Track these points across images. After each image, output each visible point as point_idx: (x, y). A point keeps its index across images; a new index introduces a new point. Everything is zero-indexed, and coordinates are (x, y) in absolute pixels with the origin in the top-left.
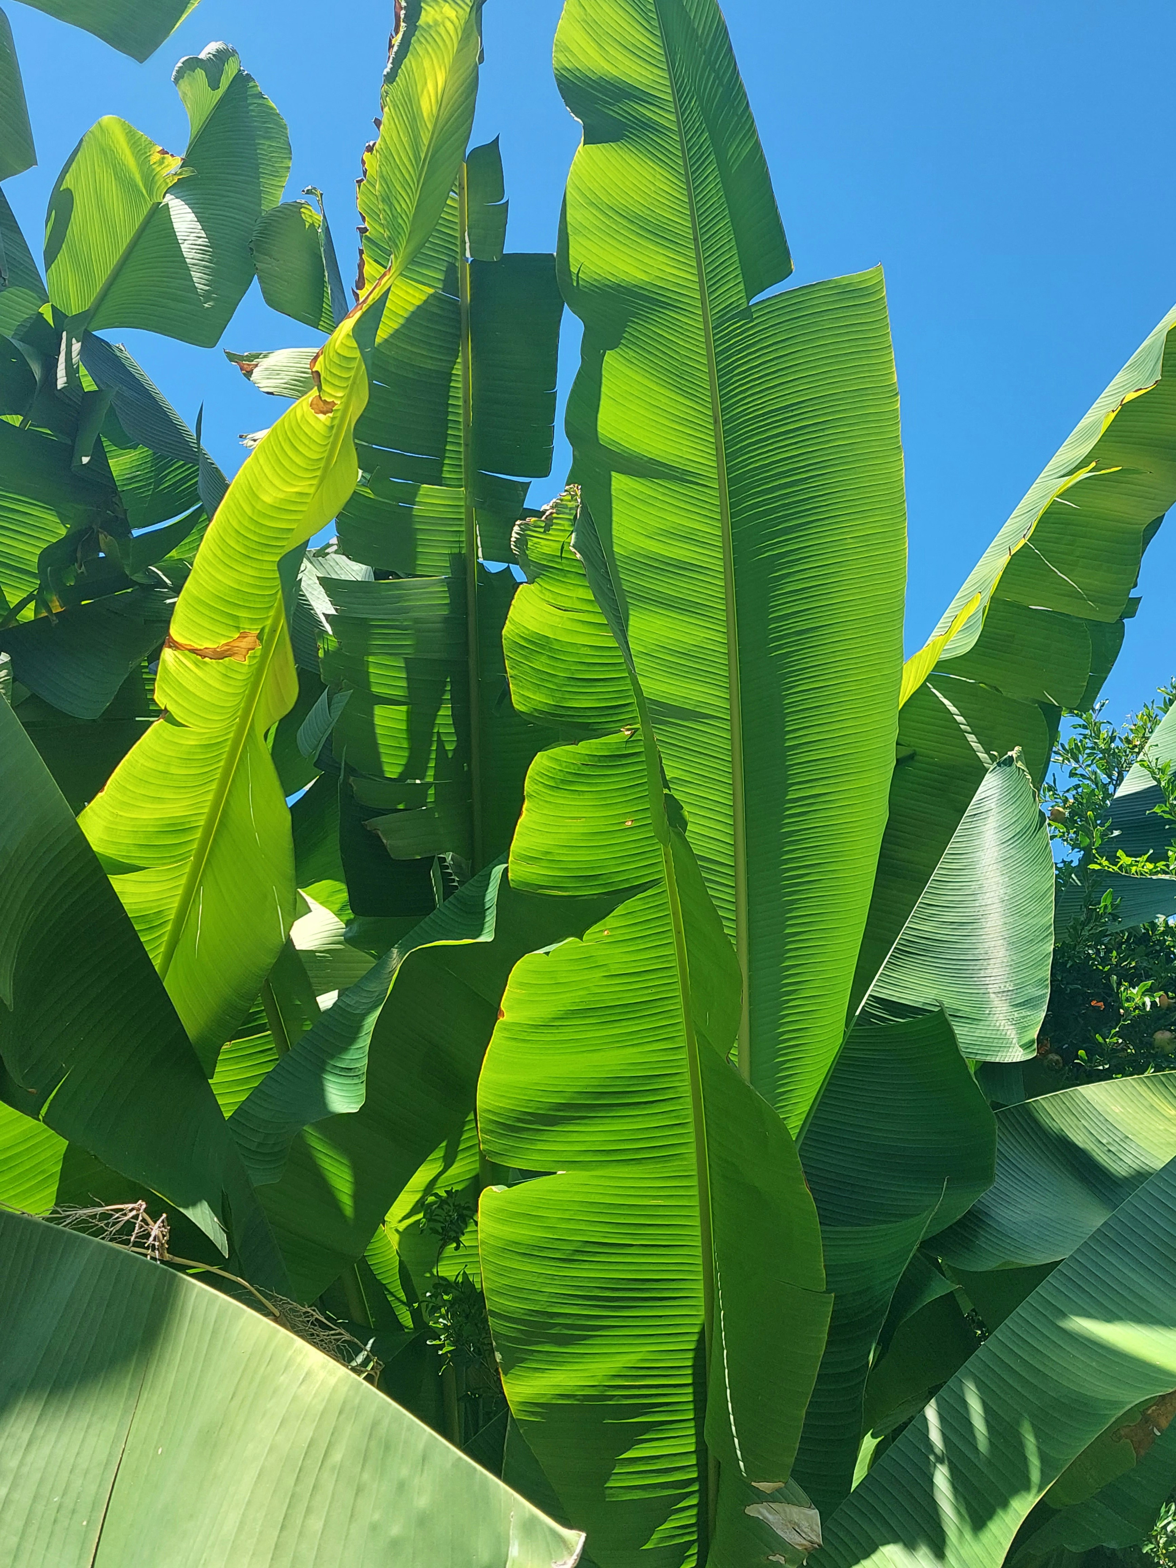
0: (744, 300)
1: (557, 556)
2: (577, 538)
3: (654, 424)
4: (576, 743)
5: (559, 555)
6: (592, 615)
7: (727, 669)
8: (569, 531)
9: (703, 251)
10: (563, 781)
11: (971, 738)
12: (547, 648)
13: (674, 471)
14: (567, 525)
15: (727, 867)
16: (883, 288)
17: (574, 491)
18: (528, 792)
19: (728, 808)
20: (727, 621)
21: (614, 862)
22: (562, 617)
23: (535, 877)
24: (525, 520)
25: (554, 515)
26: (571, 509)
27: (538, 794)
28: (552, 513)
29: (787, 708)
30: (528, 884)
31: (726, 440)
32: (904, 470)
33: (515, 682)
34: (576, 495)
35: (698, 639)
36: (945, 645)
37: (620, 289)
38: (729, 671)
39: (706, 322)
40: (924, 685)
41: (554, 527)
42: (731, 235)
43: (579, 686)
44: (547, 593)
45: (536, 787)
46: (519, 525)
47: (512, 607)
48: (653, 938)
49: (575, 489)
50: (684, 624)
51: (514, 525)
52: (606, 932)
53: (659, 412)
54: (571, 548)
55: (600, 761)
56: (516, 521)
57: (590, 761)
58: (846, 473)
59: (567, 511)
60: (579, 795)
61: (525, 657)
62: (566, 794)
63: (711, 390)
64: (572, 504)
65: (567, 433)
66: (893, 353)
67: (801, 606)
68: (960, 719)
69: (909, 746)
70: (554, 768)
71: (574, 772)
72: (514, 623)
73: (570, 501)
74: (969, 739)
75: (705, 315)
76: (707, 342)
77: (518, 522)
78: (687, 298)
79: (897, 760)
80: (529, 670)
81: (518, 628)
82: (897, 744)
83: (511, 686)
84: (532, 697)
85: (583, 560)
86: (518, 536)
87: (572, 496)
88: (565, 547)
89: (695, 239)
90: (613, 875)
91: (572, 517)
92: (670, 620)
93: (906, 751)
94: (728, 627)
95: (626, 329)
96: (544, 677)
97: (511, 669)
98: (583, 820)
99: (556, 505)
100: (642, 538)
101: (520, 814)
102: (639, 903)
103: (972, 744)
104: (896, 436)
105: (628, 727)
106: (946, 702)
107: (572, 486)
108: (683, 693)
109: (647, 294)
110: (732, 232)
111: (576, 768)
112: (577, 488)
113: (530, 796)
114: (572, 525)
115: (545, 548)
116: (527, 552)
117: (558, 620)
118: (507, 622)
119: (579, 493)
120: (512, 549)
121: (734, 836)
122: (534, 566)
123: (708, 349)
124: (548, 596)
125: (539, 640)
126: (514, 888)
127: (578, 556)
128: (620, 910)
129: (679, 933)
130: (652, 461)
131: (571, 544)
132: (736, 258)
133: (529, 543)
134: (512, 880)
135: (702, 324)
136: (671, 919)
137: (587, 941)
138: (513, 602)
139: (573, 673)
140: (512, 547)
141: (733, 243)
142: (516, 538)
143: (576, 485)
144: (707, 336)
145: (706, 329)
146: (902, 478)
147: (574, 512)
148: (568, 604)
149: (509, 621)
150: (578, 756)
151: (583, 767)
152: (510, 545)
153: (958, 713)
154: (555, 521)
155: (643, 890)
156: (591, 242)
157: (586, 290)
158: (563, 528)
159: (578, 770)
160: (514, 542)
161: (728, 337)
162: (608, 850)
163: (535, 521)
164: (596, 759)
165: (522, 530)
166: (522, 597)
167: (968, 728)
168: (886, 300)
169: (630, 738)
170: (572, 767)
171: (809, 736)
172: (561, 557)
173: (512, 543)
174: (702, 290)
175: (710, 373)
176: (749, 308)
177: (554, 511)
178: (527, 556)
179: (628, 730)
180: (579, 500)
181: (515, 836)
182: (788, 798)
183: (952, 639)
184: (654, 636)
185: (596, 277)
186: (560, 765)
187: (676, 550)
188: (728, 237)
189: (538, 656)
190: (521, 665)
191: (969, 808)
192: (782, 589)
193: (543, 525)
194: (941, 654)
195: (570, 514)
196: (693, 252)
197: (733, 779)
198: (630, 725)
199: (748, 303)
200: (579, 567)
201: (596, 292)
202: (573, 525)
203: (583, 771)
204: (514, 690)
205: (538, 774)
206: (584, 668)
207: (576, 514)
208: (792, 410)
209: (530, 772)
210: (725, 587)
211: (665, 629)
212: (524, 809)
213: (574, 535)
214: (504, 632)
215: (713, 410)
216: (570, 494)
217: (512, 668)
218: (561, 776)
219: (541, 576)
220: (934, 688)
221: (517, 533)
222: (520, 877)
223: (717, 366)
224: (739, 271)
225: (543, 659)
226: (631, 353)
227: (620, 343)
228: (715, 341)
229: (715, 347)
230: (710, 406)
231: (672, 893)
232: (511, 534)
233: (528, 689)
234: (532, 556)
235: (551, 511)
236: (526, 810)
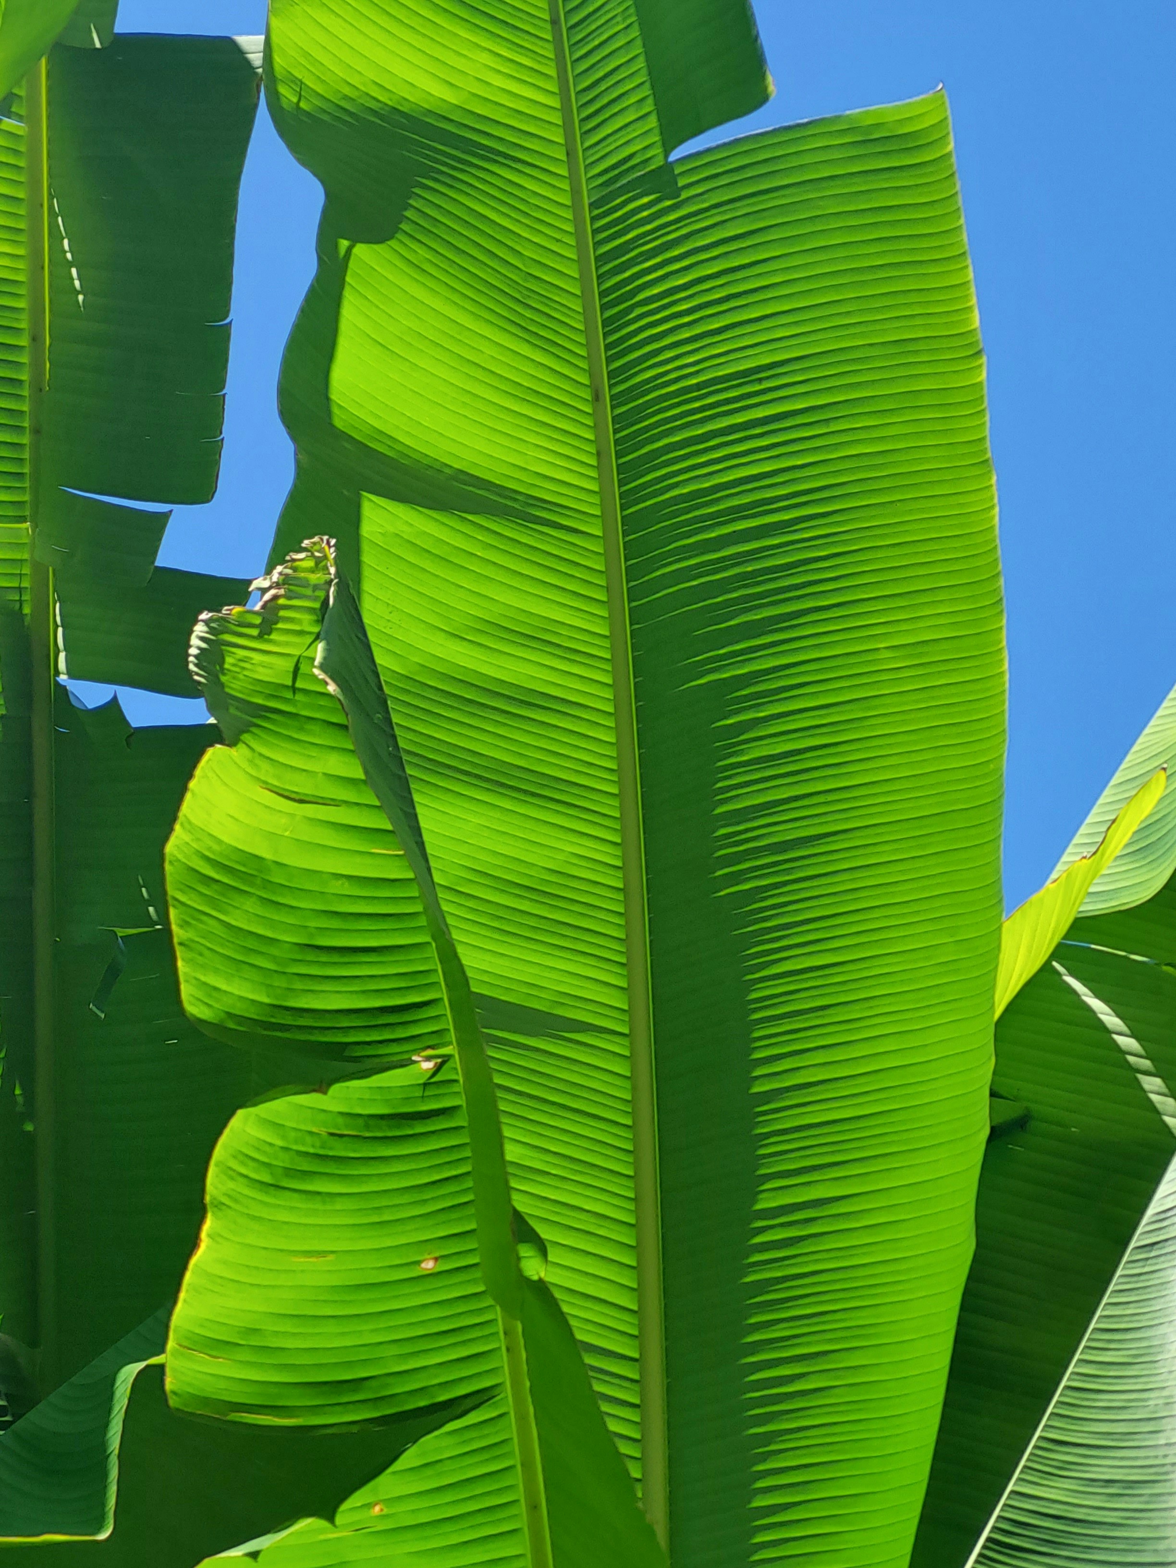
0: (658, 150)
1: (287, 687)
2: (328, 651)
3: (467, 399)
4: (322, 1087)
5: (290, 683)
6: (355, 810)
7: (622, 922)
8: (310, 633)
9: (570, 47)
10: (289, 1172)
11: (1152, 1084)
12: (258, 881)
13: (506, 497)
14: (307, 623)
15: (624, 1362)
16: (948, 134)
17: (321, 550)
18: (214, 1198)
19: (624, 1229)
20: (620, 819)
21: (395, 1350)
22: (292, 816)
23: (222, 1385)
24: (220, 611)
25: (282, 601)
26: (316, 587)
27: (236, 1201)
28: (275, 597)
29: (755, 1010)
30: (206, 1401)
31: (618, 436)
32: (997, 510)
33: (190, 955)
34: (325, 557)
35: (560, 857)
36: (1090, 884)
37: (397, 117)
38: (627, 927)
39: (575, 192)
40: (1046, 967)
41: (280, 626)
42: (630, 16)
43: (325, 964)
44: (265, 766)
45: (231, 1185)
46: (207, 622)
47: (188, 796)
48: (480, 1519)
49: (324, 545)
50: (529, 825)
51: (196, 621)
52: (377, 1508)
53: (479, 374)
54: (316, 671)
55: (367, 1127)
56: (201, 612)
57: (347, 1127)
58: (874, 513)
59: (308, 592)
60: (324, 1203)
61: (211, 901)
62: (296, 1201)
63: (586, 332)
64: (316, 578)
65: (282, 414)
66: (971, 269)
67: (782, 789)
68: (1127, 1042)
69: (1015, 1099)
70: (271, 1144)
71: (312, 1151)
72: (191, 828)
73: (313, 572)
74: (1146, 1087)
75: (573, 178)
76: (579, 234)
77: (204, 616)
78: (536, 140)
79: (993, 1129)
80: (219, 930)
81: (198, 840)
82: (993, 1094)
83: (180, 964)
84: (224, 987)
85: (341, 698)
86: (204, 645)
87: (318, 561)
88: (303, 668)
89: (555, 22)
90: (389, 1380)
91: (317, 605)
92: (498, 815)
93: (1010, 1111)
94: (623, 832)
95: (411, 202)
96: (250, 943)
97: (181, 927)
98: (331, 1257)
99: (286, 581)
100: (440, 638)
101: (194, 1244)
102: (451, 1440)
103: (1153, 1097)
104: (979, 440)
105: (430, 1052)
106: (1096, 1004)
107: (316, 539)
108: (527, 974)
109: (454, 130)
110: (632, 10)
111: (318, 1144)
112: (328, 543)
113: (219, 1205)
114: (317, 621)
115: (261, 669)
116: (223, 679)
117: (284, 821)
118: (177, 827)
119: (331, 553)
120: (190, 673)
121: (639, 1292)
122: (237, 708)
123: (581, 247)
124: (267, 773)
125: (244, 865)
126: (178, 1410)
127: (332, 688)
128: (409, 1458)
129: (534, 1507)
130: (462, 477)
131: (316, 663)
132: (641, 63)
133: (229, 660)
134: (174, 1393)
135: (569, 195)
136: (517, 1478)
137: (345, 1526)
138: (192, 784)
139: (311, 936)
140: (192, 667)
141: (635, 32)
142: (199, 648)
143: (325, 538)
144: (578, 221)
145: (576, 206)
146: (992, 527)
147: (321, 594)
148: (305, 788)
149: (182, 825)
150: (322, 1116)
151: (332, 1141)
152: (187, 663)
153: (1125, 1029)
154: (282, 613)
155: (459, 1411)
156: (340, 20)
157: (325, 117)
158: (297, 628)
159: (322, 1147)
160: (196, 657)
161: (623, 224)
162: (382, 1323)
163: (240, 613)
164: (361, 1121)
165: (212, 631)
166: (210, 774)
167: (1146, 1064)
168: (954, 159)
169: (434, 1074)
170: (308, 1139)
171: (803, 1072)
172: (294, 689)
173: (191, 659)
174: (567, 127)
175: (586, 296)
176: (668, 167)
177: (282, 592)
178: (222, 685)
179: (428, 1059)
180: (332, 570)
181: (182, 1295)
182: (758, 1207)
183: (1105, 872)
184: (464, 850)
185: (347, 91)
186: (284, 1137)
187: (510, 664)
188: (624, 20)
189: (237, 900)
190: (204, 918)
191: (1139, 1230)
192: (741, 752)
193: (258, 620)
194: (1082, 903)
195: (315, 599)
196: (551, 47)
197: (636, 1165)
198: (429, 1047)
199: (666, 156)
200: (333, 710)
201: (345, 122)
202: (321, 621)
203: (331, 1149)
204: (185, 973)
205: (234, 1157)
206: (335, 924)
207: (328, 597)
208: (760, 380)
209: (218, 1153)
210: (617, 745)
211: (486, 833)
212: (204, 1235)
213: (320, 647)
214: (170, 848)
215: (592, 374)
216: (313, 555)
217: (184, 924)
218: (283, 1161)
219: (254, 729)
220: (1071, 974)
221: (202, 639)
222: (189, 1384)
223: (599, 285)
224: (646, 91)
225: (250, 905)
226: (422, 251)
227: (398, 229)
228: (595, 232)
229: (597, 244)
230: (584, 365)
231: (522, 1418)
232: (189, 640)
233: (216, 971)
234: (235, 686)
235: (273, 592)
236: (209, 1236)
